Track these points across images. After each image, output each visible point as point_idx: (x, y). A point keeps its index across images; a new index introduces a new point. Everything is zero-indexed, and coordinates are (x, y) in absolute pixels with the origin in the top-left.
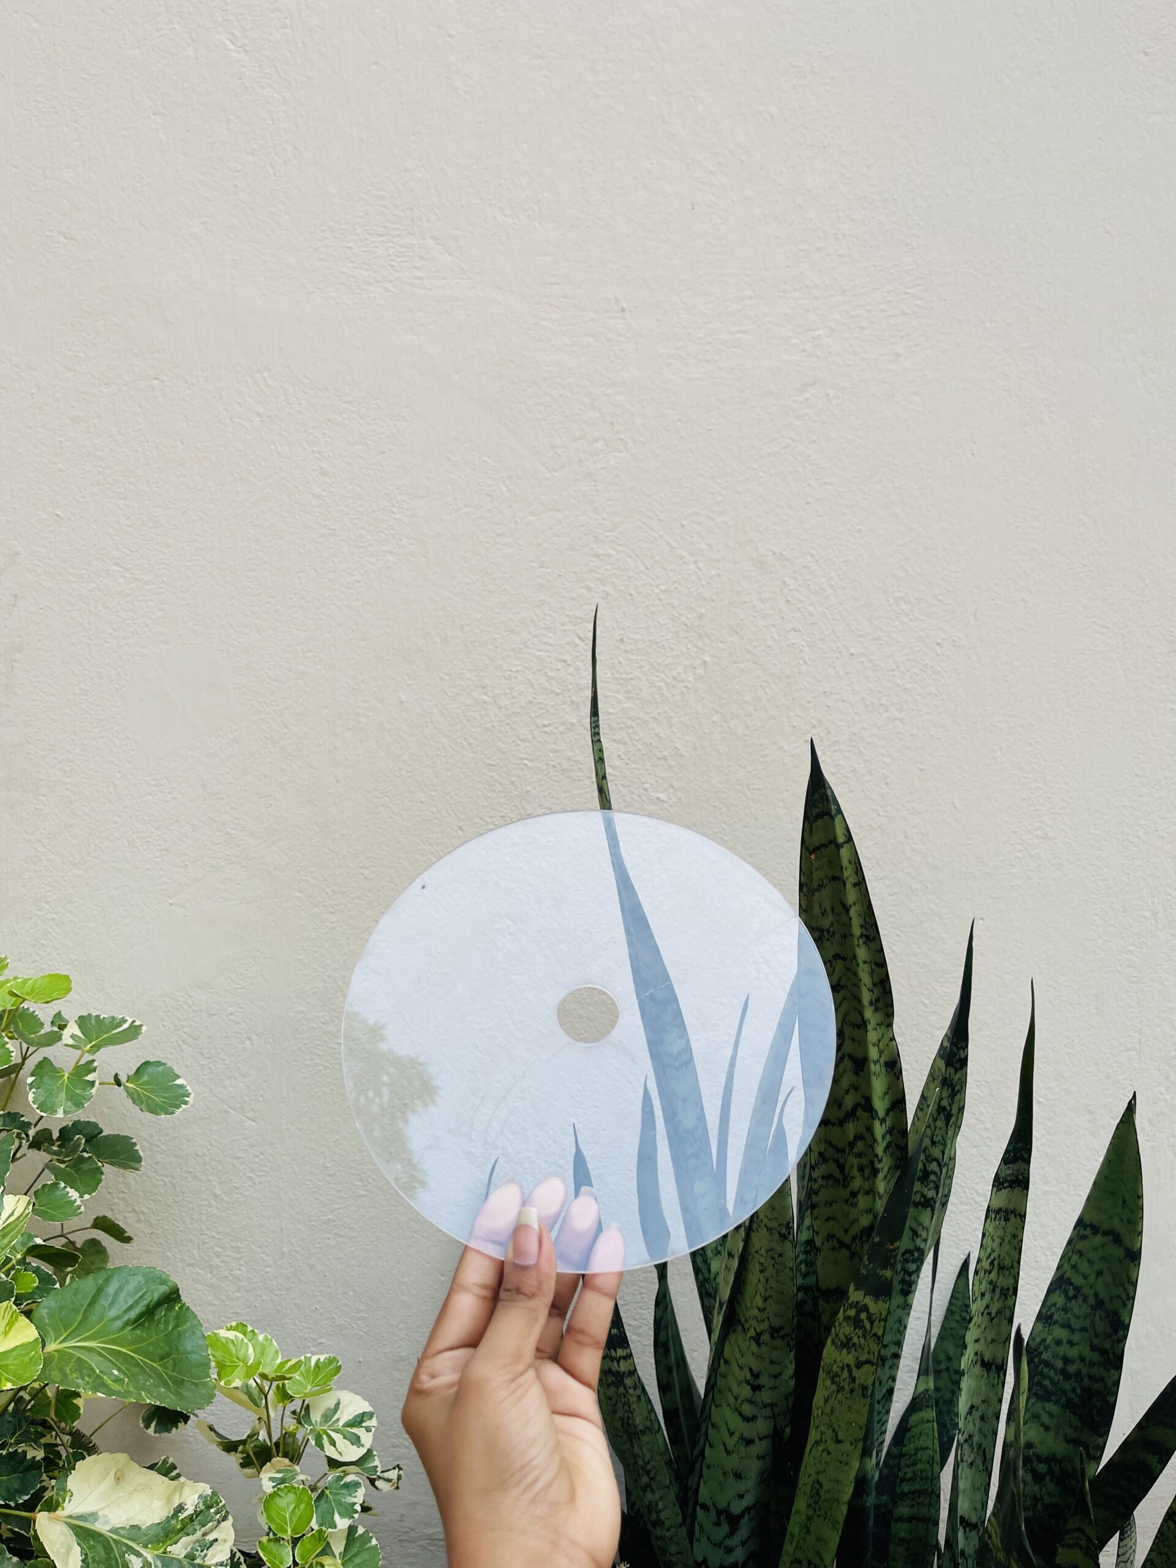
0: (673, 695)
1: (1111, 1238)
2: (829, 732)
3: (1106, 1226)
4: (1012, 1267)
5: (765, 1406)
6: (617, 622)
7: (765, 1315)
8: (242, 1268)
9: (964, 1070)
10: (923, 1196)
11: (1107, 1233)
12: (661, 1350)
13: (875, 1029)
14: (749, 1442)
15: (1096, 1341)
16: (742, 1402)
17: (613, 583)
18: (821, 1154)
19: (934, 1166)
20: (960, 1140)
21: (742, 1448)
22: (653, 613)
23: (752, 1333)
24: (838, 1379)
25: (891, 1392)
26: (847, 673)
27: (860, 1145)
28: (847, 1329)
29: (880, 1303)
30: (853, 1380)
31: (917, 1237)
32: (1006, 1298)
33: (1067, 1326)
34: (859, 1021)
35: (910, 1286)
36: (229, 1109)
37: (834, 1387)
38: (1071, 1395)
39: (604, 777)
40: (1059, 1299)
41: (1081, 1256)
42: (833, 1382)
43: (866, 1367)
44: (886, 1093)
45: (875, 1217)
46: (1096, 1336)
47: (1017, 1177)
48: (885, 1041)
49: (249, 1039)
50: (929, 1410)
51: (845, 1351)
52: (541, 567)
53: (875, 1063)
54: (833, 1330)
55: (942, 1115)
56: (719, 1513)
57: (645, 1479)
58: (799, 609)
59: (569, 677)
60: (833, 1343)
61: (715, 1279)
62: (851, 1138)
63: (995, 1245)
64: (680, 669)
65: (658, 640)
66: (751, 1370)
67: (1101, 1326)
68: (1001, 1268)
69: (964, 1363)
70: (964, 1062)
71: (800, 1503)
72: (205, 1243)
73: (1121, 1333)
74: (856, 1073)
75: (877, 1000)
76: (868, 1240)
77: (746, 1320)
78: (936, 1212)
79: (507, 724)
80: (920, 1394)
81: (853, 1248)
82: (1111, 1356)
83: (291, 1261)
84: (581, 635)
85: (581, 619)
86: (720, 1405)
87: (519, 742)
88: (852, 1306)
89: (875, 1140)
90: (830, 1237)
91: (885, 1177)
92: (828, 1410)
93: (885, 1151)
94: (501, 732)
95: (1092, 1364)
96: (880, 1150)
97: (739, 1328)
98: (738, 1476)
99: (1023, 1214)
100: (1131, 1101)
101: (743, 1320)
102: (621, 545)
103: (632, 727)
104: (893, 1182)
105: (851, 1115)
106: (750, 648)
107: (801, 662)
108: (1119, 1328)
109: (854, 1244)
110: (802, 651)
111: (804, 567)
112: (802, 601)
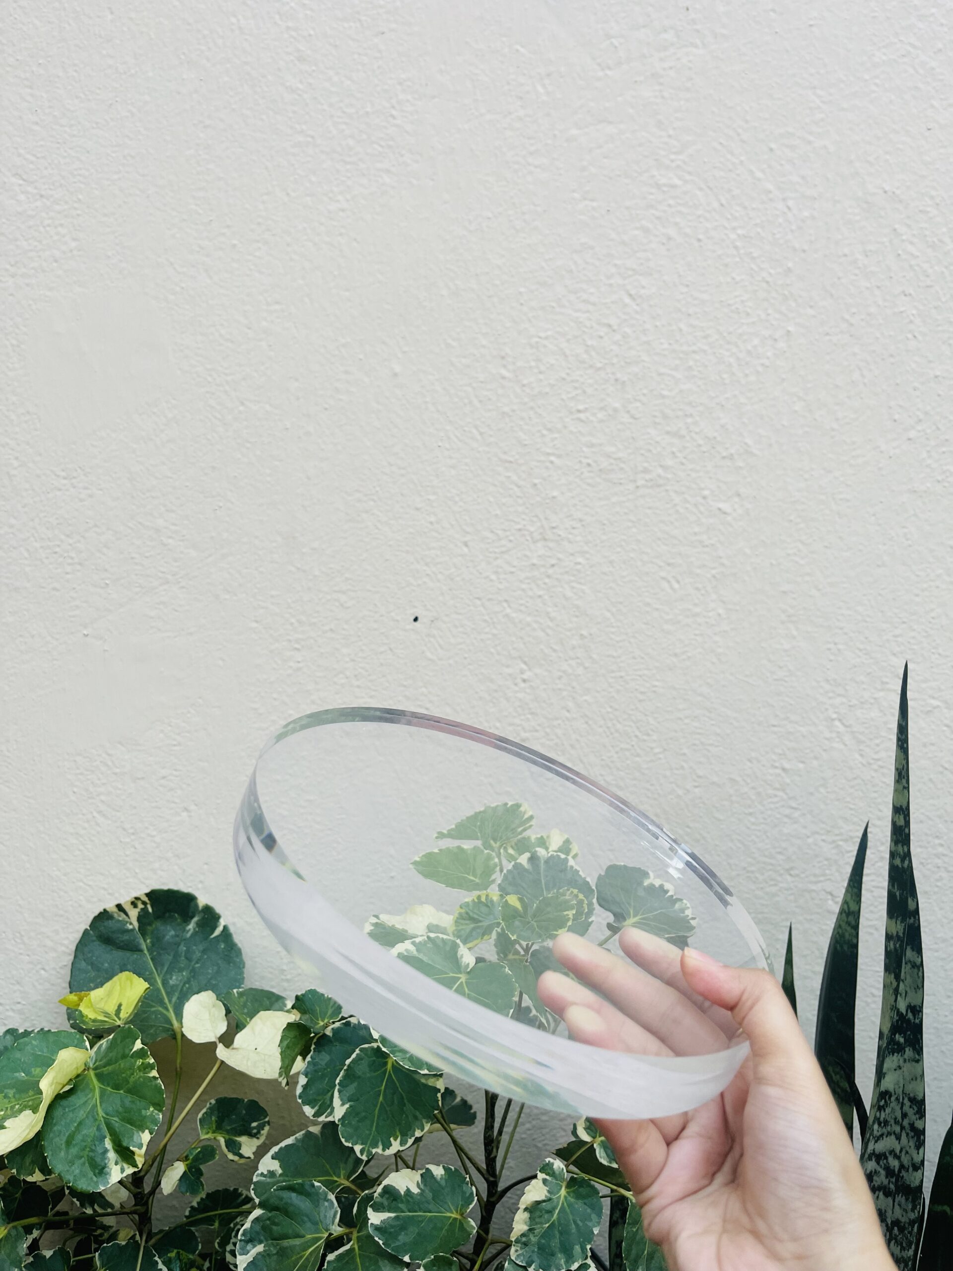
0: (746, 375)
2: (938, 429)
17: (676, 224)
22: (726, 265)
52: (585, 199)
58: (911, 266)
64: (756, 341)
65: (731, 302)
79: (532, 408)
84: (633, 292)
85: (634, 270)
87: (545, 432)
94: (522, 419)
102: (690, 173)
103: (691, 415)
106: (847, 317)
107: (910, 336)
110: (911, 322)
111: (921, 211)
112: (918, 257)
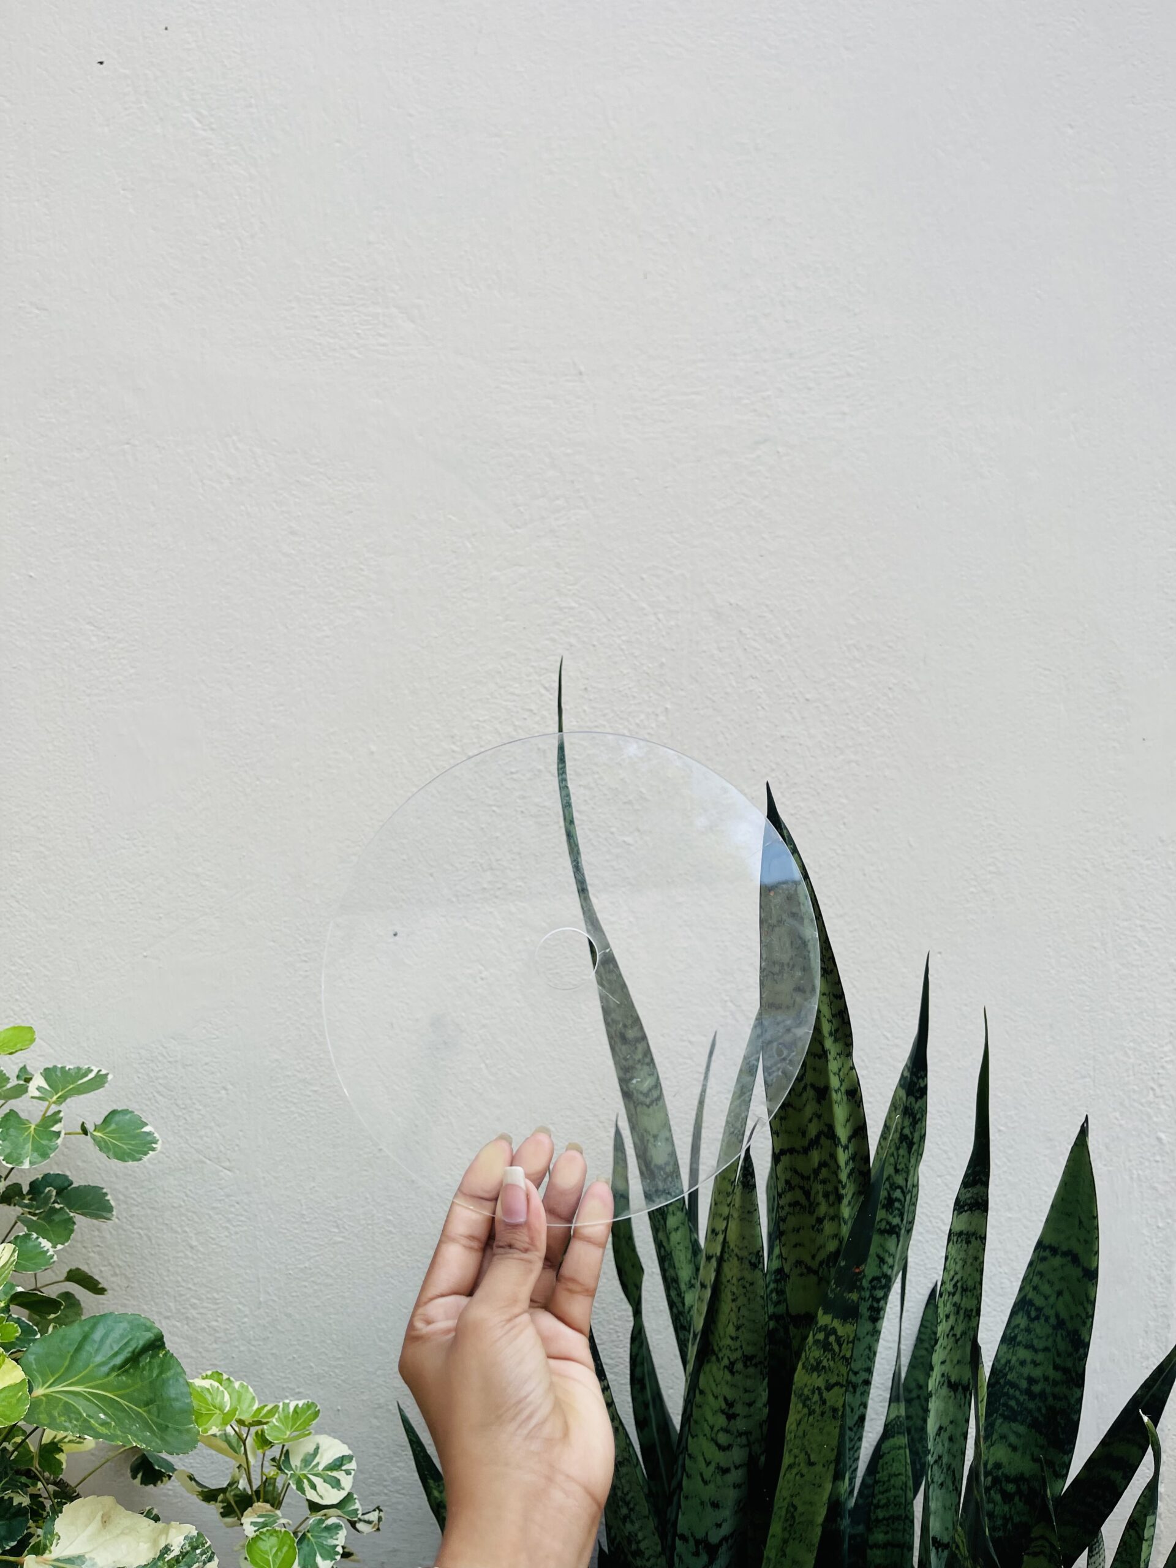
1: (1069, 1258)
2: (787, 775)
3: (1065, 1248)
4: (975, 1288)
5: (740, 1435)
6: (581, 672)
7: (738, 1344)
8: (219, 1319)
9: (924, 1099)
10: (888, 1223)
11: (1065, 1254)
12: (638, 1387)
13: (835, 1059)
14: (725, 1471)
15: (1058, 1361)
16: (718, 1431)
17: (576, 635)
18: (787, 1182)
19: (898, 1194)
20: (922, 1168)
21: (719, 1477)
22: (615, 663)
23: (726, 1362)
24: (808, 1402)
25: (862, 1418)
26: (803, 718)
27: (824, 1173)
28: (816, 1353)
29: (848, 1326)
30: (824, 1402)
31: (884, 1263)
32: (970, 1319)
33: (1030, 1347)
34: (820, 1052)
35: (879, 1313)
36: (204, 1159)
37: (806, 1411)
38: (1036, 1414)
39: (572, 822)
40: (1022, 1321)
41: (1041, 1278)
42: (804, 1405)
43: (836, 1389)
44: (848, 1121)
45: (841, 1242)
46: (1059, 1355)
47: (976, 1200)
48: (845, 1070)
49: (225, 1089)
50: (901, 1437)
51: (815, 1374)
52: (507, 620)
53: (836, 1091)
54: (803, 1355)
55: (904, 1143)
56: (698, 1542)
57: (624, 1511)
58: (755, 657)
59: (536, 726)
60: (804, 1367)
61: (689, 1311)
62: (816, 1165)
63: (958, 1268)
64: (642, 716)
65: (621, 689)
66: (725, 1399)
67: (1062, 1345)
68: (965, 1290)
69: (932, 1385)
70: (923, 1091)
71: (776, 1528)
72: (181, 1295)
73: (1081, 1351)
74: (819, 1102)
75: (837, 1031)
76: (834, 1265)
77: (720, 1350)
78: (901, 1239)
80: (892, 1421)
81: (820, 1273)
82: (1074, 1374)
83: (267, 1310)
84: (547, 685)
85: (546, 669)
86: (696, 1436)
88: (820, 1329)
89: (839, 1167)
90: (798, 1263)
91: (850, 1203)
92: (800, 1433)
93: (848, 1177)
95: (1055, 1383)
96: (843, 1176)
97: (714, 1358)
98: (715, 1505)
99: (983, 1236)
100: (1083, 1125)
101: (716, 1349)
102: (583, 598)
103: (598, 773)
104: (857, 1208)
105: (815, 1143)
106: (710, 696)
107: (759, 708)
108: (1080, 1346)
109: (821, 1270)
110: (759, 697)
111: (759, 617)
112: (759, 650)
